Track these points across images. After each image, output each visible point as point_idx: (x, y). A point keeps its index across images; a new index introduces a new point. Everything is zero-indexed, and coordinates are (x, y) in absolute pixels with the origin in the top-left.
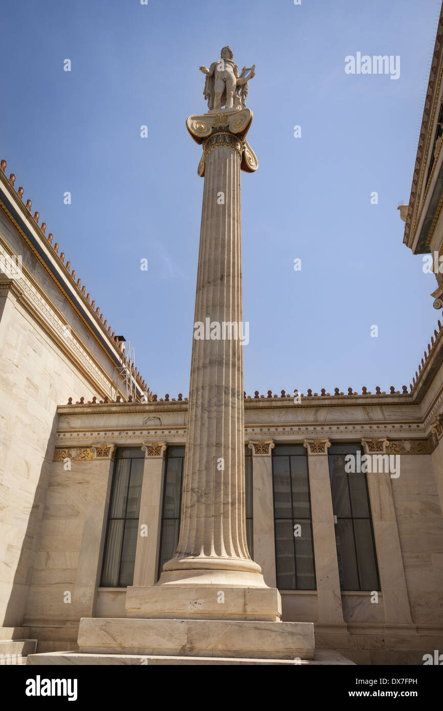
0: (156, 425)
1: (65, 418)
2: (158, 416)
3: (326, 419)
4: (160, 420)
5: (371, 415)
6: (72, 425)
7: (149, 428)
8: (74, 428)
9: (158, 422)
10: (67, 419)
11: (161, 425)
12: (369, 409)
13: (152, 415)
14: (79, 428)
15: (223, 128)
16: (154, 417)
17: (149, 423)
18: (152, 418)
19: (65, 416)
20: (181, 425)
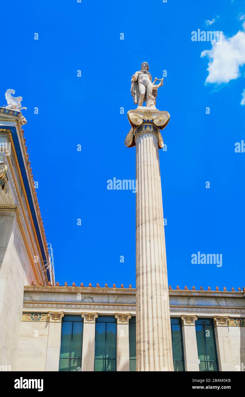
0: (90, 302)
1: (28, 294)
2: (91, 297)
3: (194, 304)
4: (92, 299)
5: (220, 303)
6: (34, 299)
7: (86, 303)
8: (35, 301)
9: (91, 300)
10: (30, 295)
11: (93, 302)
12: (219, 300)
13: (87, 296)
14: (39, 301)
15: (150, 121)
16: (88, 297)
17: (85, 300)
18: (87, 298)
19: (28, 293)
20: (106, 303)
